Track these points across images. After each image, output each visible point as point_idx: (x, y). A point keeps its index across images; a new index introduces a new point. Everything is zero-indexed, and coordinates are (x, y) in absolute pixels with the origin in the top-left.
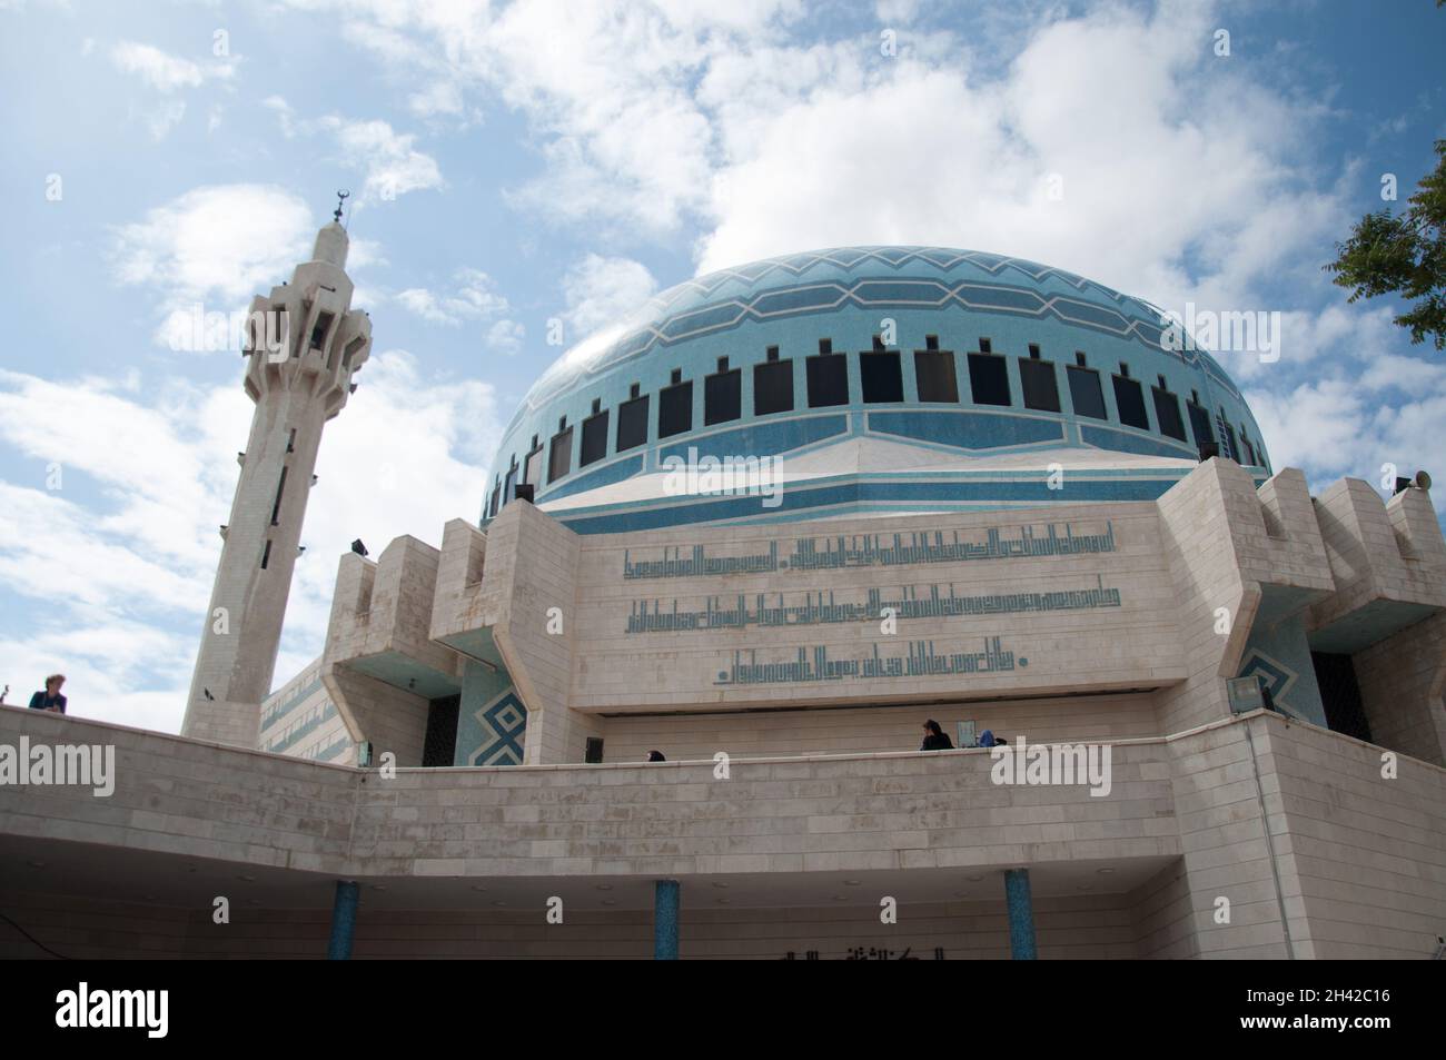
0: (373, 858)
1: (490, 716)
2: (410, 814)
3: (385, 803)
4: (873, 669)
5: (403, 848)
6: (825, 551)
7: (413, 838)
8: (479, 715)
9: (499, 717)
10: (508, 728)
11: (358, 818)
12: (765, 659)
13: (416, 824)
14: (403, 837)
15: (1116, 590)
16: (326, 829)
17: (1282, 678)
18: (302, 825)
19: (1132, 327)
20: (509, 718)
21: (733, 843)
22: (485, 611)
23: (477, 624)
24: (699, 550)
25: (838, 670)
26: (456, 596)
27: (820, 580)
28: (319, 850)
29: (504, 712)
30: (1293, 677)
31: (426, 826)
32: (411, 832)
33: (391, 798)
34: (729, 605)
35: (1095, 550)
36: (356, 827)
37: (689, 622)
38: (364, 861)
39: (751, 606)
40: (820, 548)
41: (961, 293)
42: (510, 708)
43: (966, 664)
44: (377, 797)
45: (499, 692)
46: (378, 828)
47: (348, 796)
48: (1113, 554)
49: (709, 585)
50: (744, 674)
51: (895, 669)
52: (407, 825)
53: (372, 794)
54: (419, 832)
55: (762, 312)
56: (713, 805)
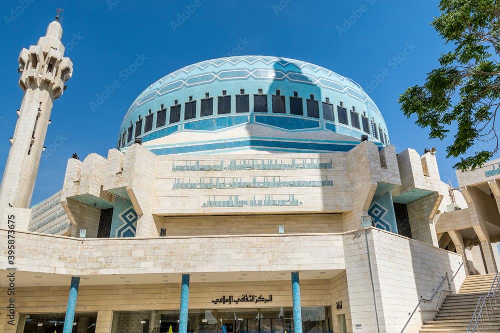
0: (86, 269)
1: (124, 216)
2: (99, 254)
3: (90, 250)
4: (253, 204)
5: (96, 265)
6: (239, 164)
7: (100, 262)
8: (120, 216)
9: (127, 216)
10: (130, 220)
11: (80, 255)
12: (218, 199)
13: (101, 257)
14: (96, 262)
15: (332, 181)
16: (69, 260)
17: (383, 211)
18: (60, 258)
19: (345, 89)
20: (131, 217)
21: (207, 262)
22: (124, 181)
23: (120, 186)
24: (198, 162)
25: (241, 204)
26: (113, 176)
27: (237, 173)
28: (66, 267)
29: (129, 214)
30: (387, 211)
31: (105, 258)
32: (99, 260)
33: (92, 248)
34: (207, 181)
35: (326, 168)
36: (79, 259)
37: (193, 186)
38: (82, 270)
39: (214, 181)
40: (238, 163)
41: (289, 75)
42: (131, 213)
43: (283, 203)
44: (87, 248)
45: (127, 208)
46: (87, 259)
47: (77, 248)
48: (332, 169)
49: (201, 174)
50: (211, 204)
51: (260, 204)
52: (98, 258)
53: (85, 247)
54: (102, 260)
55: (221, 78)
56: (201, 250)
